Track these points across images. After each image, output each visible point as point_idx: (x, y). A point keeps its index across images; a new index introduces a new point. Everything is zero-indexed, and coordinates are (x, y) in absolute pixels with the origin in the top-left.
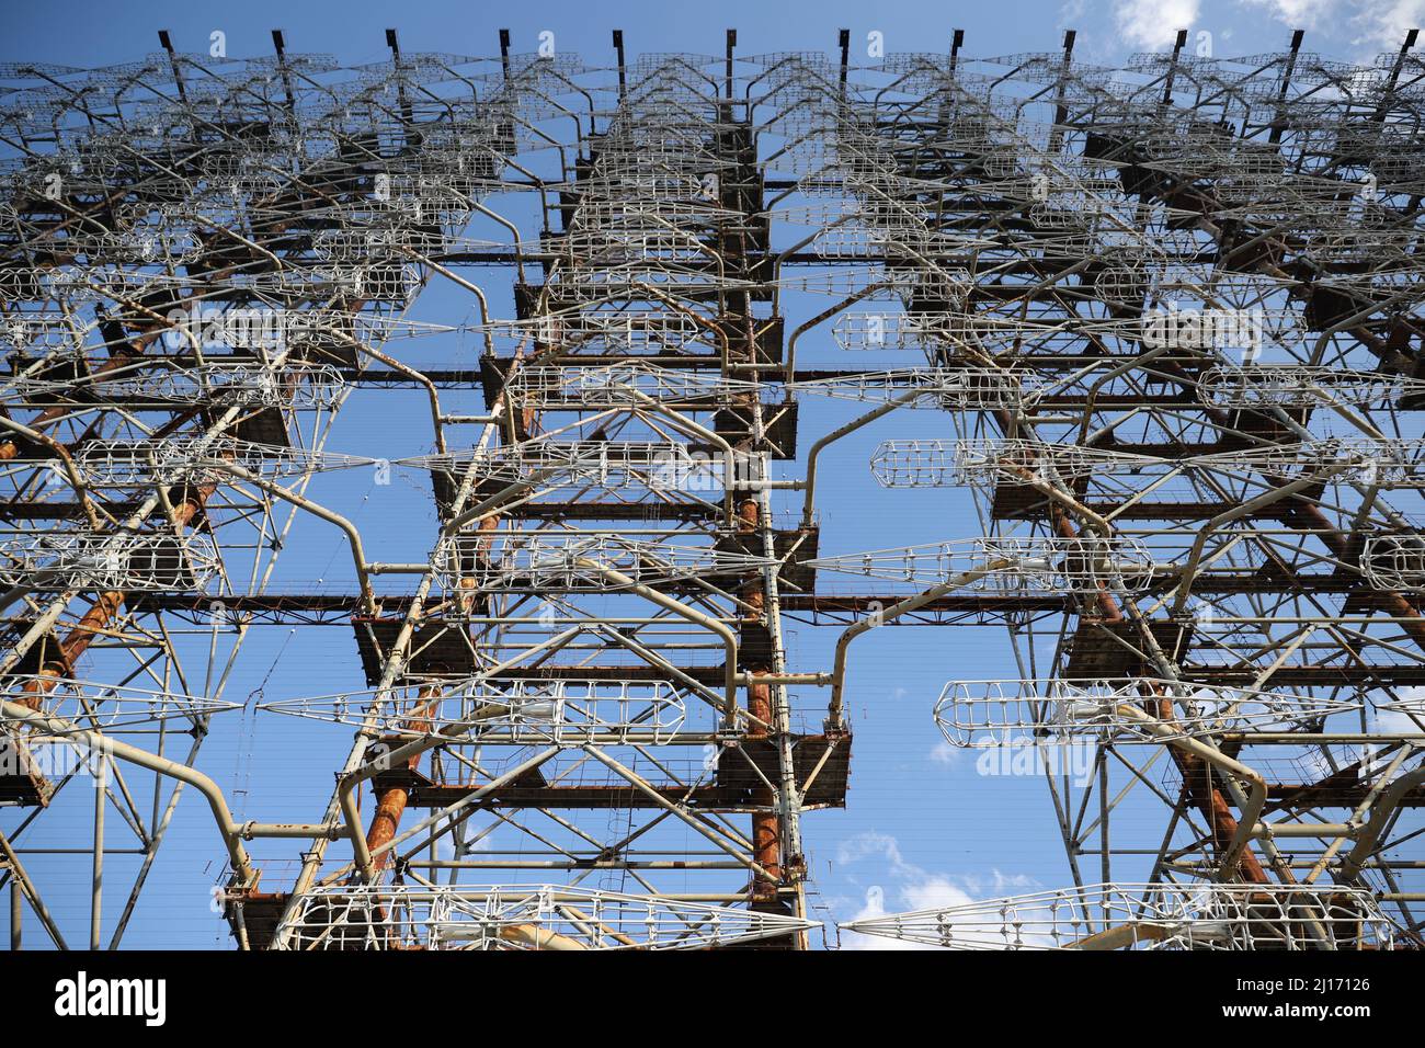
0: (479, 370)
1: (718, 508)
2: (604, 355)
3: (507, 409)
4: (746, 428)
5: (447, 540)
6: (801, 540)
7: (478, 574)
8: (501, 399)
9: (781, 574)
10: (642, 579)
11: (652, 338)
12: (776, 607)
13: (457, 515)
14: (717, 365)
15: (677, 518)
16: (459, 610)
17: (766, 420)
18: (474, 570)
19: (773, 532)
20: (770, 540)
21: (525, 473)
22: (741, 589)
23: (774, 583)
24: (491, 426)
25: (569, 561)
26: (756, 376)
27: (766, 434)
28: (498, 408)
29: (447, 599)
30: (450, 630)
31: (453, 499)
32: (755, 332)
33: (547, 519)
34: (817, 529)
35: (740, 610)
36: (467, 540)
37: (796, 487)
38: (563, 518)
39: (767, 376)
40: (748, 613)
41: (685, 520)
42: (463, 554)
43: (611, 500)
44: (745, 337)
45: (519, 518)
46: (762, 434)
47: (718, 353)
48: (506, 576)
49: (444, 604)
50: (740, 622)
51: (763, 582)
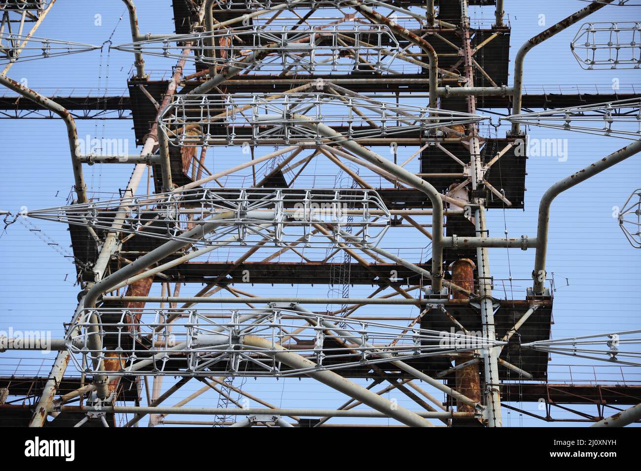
0: (127, 95)
1: (424, 271)
2: (283, 76)
3: (162, 145)
4: (460, 169)
5: (87, 312)
6: (530, 312)
7: (124, 354)
8: (155, 132)
9: (503, 356)
10: (326, 362)
11: (343, 54)
12: (497, 397)
13: (99, 279)
14: (424, 88)
15: (373, 282)
16: (101, 395)
17: (485, 158)
18: (119, 349)
19: (495, 301)
20: (489, 313)
21: (184, 225)
22: (453, 374)
23: (495, 368)
24: (142, 167)
25: (236, 339)
26: (474, 102)
27: (485, 176)
28: (151, 143)
29: (88, 381)
30: (90, 420)
31: (95, 256)
32: (474, 44)
33: (211, 283)
34: (550, 299)
35: (451, 401)
36: (111, 311)
37: (524, 245)
38: (229, 281)
39: (488, 102)
40: (462, 405)
41: (383, 285)
42: (106, 328)
43: (289, 258)
44: (461, 52)
45: (176, 280)
46: (480, 176)
47: (425, 73)
48: (157, 357)
49: (83, 388)
50: (452, 416)
51: (481, 365)
